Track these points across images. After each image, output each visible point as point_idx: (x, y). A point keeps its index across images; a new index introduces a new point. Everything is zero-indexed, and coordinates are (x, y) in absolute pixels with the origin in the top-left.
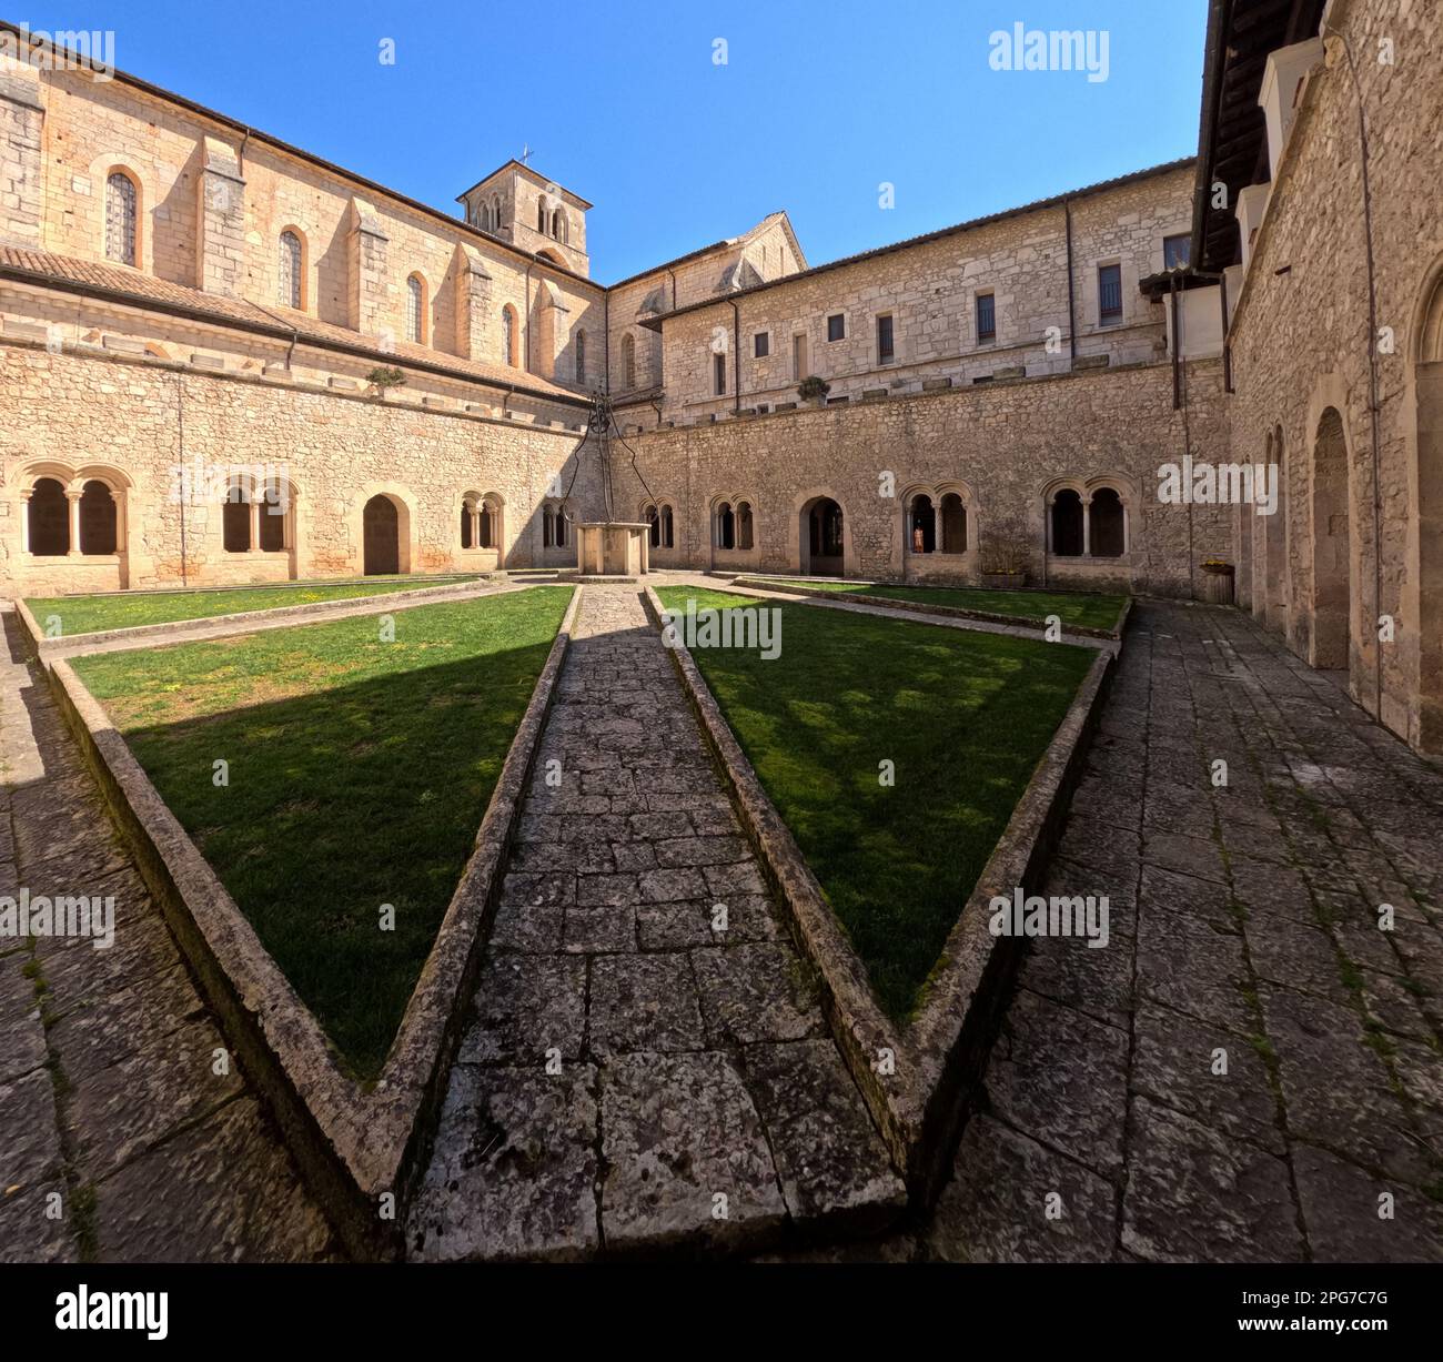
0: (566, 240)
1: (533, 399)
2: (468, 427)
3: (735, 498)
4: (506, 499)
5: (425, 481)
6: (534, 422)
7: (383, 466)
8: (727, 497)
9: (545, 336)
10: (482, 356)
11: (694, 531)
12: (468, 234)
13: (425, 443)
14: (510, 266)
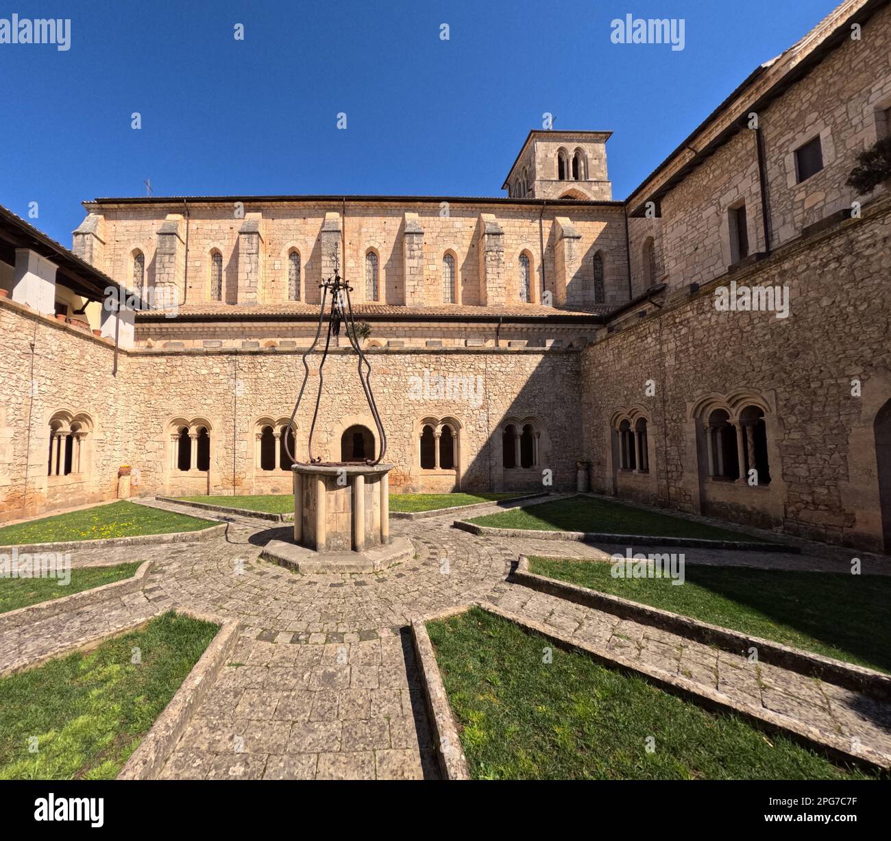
0: (587, 176)
1: (524, 325)
2: (426, 360)
3: (734, 402)
4: (463, 422)
5: (388, 412)
6: (527, 345)
7: (355, 403)
8: (721, 401)
9: (559, 267)
10: (497, 300)
11: (673, 452)
12: (486, 205)
13: (388, 379)
14: (524, 217)
